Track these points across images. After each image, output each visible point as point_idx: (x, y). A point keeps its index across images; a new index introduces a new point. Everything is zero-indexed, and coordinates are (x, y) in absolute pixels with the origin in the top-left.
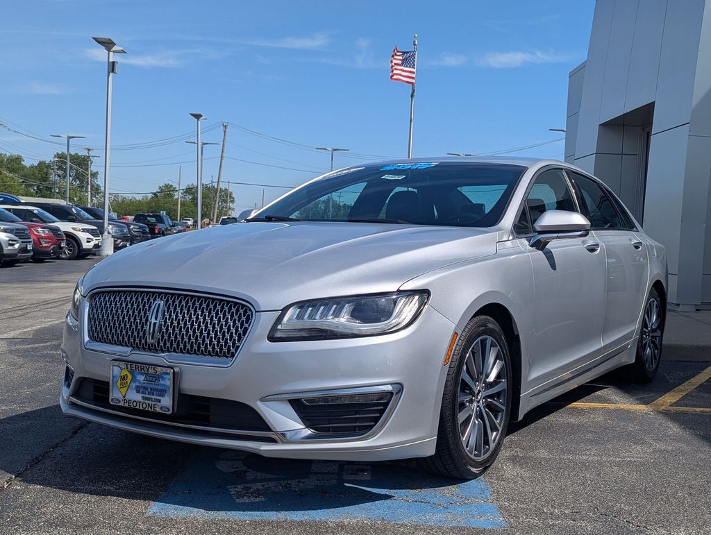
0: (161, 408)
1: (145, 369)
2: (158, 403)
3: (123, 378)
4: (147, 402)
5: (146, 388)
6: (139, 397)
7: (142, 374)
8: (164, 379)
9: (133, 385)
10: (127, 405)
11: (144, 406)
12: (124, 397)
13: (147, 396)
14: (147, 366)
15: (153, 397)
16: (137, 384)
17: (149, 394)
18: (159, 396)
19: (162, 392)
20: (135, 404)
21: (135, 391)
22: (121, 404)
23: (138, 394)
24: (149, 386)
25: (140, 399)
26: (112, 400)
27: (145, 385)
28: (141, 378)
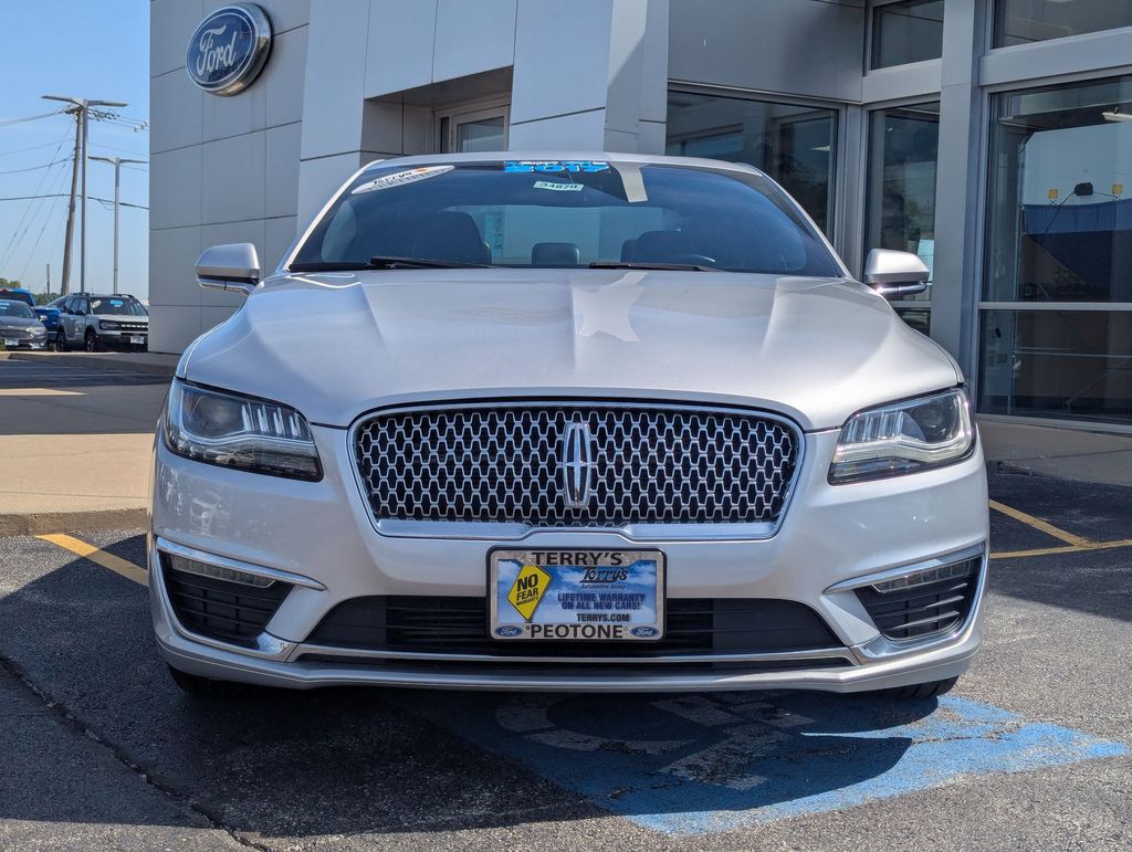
0: (635, 631)
1: (589, 559)
2: (624, 624)
3: (524, 583)
4: (596, 624)
5: (589, 597)
6: (571, 616)
7: (579, 570)
8: (636, 574)
9: (554, 593)
10: (540, 636)
11: (589, 631)
12: (530, 620)
13: (593, 611)
14: (596, 553)
15: (609, 612)
16: (564, 591)
17: (597, 606)
18: (623, 607)
19: (633, 601)
20: (562, 631)
21: (560, 606)
22: (526, 635)
23: (568, 611)
24: (598, 592)
25: (575, 620)
26: (499, 631)
27: (588, 591)
28: (576, 578)
